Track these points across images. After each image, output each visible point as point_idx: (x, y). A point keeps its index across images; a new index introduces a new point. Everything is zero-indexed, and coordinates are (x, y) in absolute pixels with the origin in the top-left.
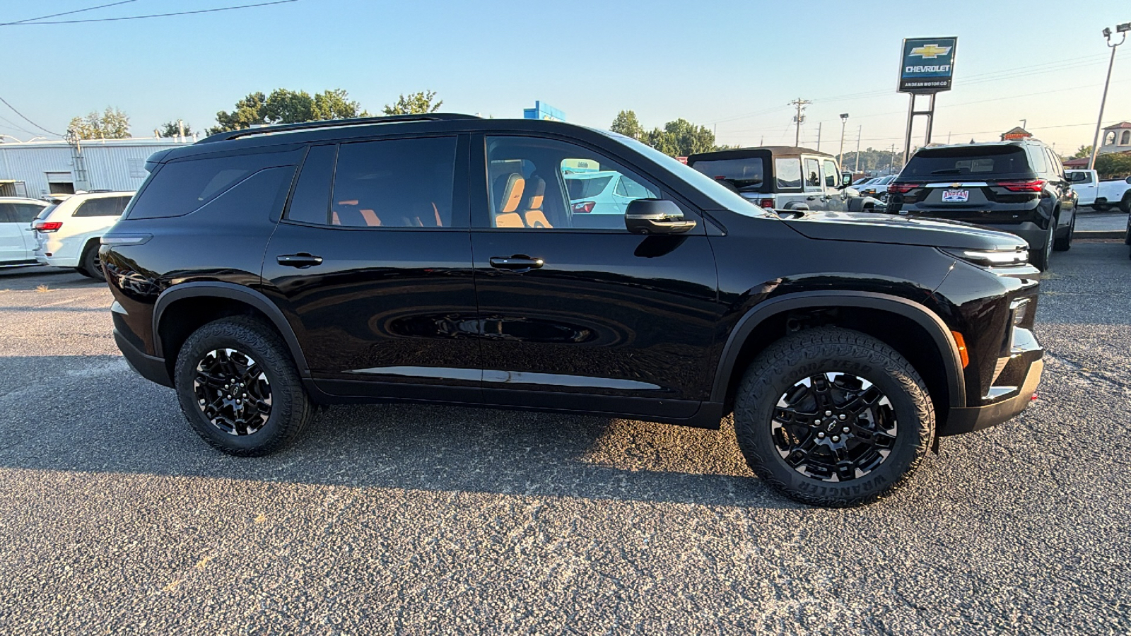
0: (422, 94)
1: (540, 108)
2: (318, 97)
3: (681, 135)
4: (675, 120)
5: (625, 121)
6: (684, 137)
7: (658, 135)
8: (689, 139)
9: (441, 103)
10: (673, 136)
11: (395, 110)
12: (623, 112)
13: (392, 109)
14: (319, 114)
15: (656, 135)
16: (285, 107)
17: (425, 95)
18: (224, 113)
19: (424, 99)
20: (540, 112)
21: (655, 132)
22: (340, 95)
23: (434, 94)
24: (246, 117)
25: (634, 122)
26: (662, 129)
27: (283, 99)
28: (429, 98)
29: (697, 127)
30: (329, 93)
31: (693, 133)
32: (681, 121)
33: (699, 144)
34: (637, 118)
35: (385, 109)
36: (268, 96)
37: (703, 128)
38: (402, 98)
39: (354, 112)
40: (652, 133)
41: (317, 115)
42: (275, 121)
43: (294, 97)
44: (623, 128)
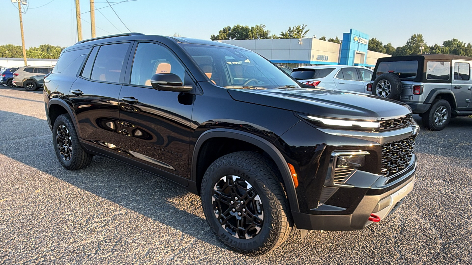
0: (300, 26)
1: (352, 33)
2: (252, 28)
3: (453, 48)
4: (451, 39)
5: (415, 39)
6: (455, 50)
7: (437, 48)
8: (458, 51)
9: (308, 30)
10: (447, 49)
11: (286, 34)
12: (415, 35)
13: (285, 33)
14: (252, 36)
15: (435, 48)
16: (238, 33)
17: (301, 27)
18: (214, 36)
19: (300, 29)
20: (352, 34)
21: (435, 46)
22: (262, 27)
23: (305, 26)
24: (222, 37)
25: (421, 40)
26: (441, 45)
27: (238, 29)
28: (303, 28)
29: (465, 44)
30: (257, 26)
31: (461, 47)
32: (454, 40)
33: (465, 53)
34: (423, 38)
35: (281, 34)
36: (232, 28)
37: (469, 44)
38: (290, 28)
39: (267, 35)
40: (433, 47)
41: (250, 36)
42: (233, 39)
43: (243, 28)
44: (414, 44)
